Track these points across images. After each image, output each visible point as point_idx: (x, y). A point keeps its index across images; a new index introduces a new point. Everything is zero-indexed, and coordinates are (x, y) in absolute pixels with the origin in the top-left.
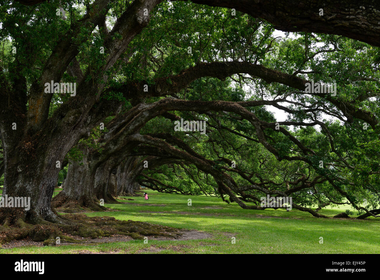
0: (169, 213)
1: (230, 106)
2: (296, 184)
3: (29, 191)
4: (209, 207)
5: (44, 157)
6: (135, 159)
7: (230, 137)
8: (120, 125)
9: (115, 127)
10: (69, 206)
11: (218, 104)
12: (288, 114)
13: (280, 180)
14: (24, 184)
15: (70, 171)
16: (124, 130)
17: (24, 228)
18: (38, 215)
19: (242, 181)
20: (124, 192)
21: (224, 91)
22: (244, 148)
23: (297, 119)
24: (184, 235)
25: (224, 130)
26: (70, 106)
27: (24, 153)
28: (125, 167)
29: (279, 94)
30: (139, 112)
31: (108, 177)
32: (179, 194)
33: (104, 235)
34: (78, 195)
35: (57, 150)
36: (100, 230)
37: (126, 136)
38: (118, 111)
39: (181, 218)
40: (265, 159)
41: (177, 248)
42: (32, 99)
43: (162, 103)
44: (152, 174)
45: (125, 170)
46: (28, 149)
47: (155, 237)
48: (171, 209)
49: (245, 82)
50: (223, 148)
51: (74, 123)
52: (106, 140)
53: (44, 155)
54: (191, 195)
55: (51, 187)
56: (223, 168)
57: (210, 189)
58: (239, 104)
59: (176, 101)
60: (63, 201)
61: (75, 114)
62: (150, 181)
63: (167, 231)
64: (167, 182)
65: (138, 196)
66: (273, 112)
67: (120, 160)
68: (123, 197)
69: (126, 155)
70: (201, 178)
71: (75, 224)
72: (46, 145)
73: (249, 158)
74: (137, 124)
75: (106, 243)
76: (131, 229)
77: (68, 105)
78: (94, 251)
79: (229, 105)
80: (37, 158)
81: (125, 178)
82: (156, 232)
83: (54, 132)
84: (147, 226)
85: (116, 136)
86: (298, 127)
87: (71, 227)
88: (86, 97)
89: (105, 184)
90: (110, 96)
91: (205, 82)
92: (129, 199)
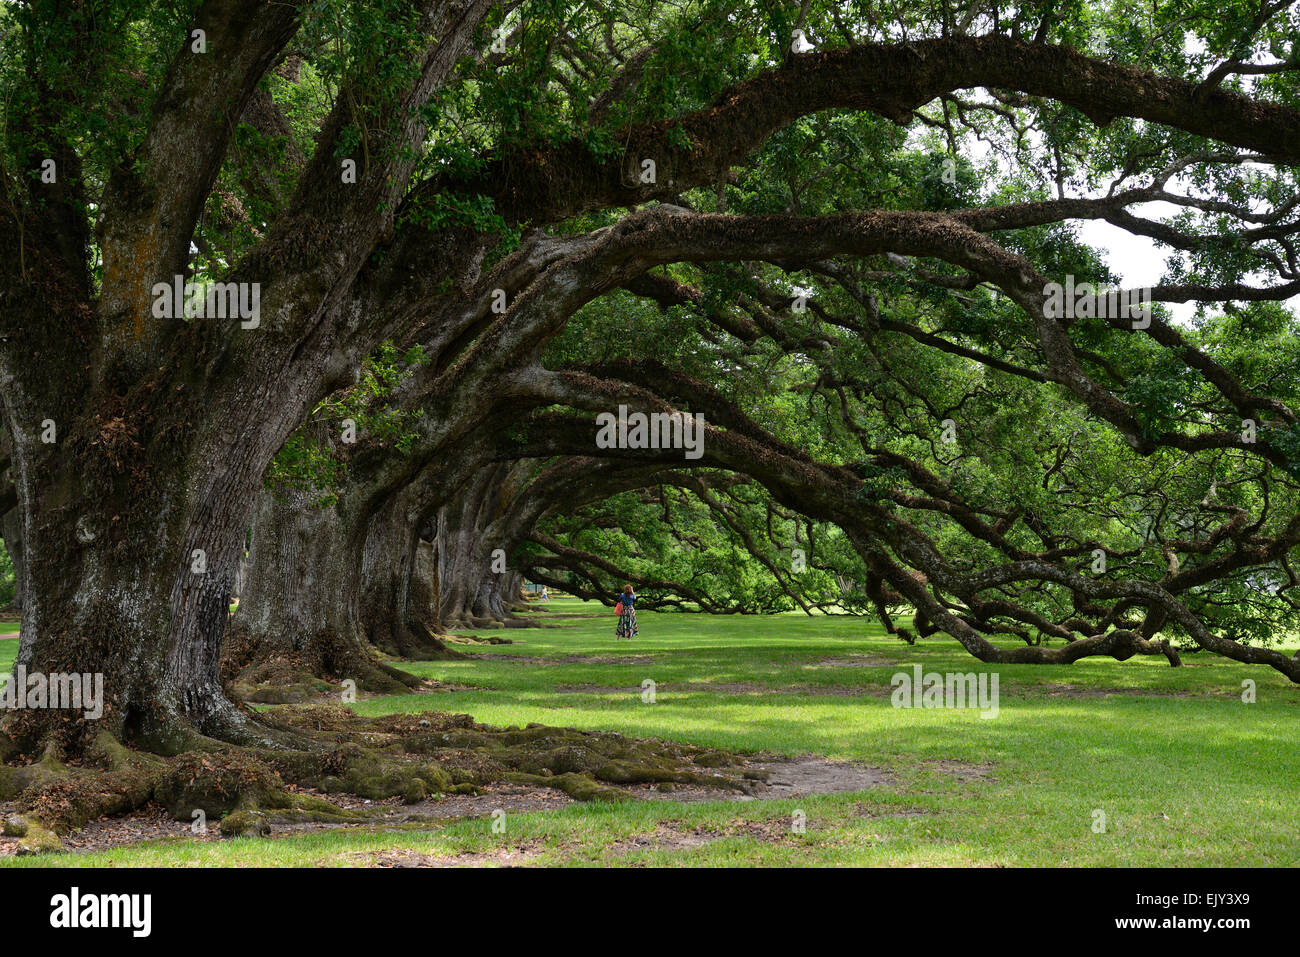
0: (680, 690)
1: (922, 230)
2: (1206, 550)
3: (132, 620)
4: (836, 658)
5: (183, 479)
6: (504, 472)
7: (914, 365)
8: (456, 331)
9: (436, 343)
10: (267, 676)
11: (872, 227)
12: (1168, 251)
13: (1127, 536)
14: (109, 590)
15: (263, 531)
16: (478, 352)
17: (126, 769)
18: (173, 713)
19: (965, 548)
20: (464, 610)
21: (888, 168)
22: (976, 408)
23: (1208, 272)
24: (773, 779)
25: (889, 333)
26: (278, 263)
27: (100, 464)
28: (467, 507)
29: (1131, 169)
30: (532, 274)
31: (406, 550)
32: (689, 611)
33: (453, 788)
34: (300, 629)
35: (234, 447)
36: (435, 768)
37: (485, 379)
38: (473, 275)
39: (736, 707)
40: (1065, 449)
41: (768, 829)
42: (113, 238)
43: (631, 231)
44: (575, 533)
45: (465, 520)
46: (117, 447)
47: (661, 790)
48: (682, 674)
49: (970, 126)
50: (884, 409)
51: (298, 330)
52: (400, 397)
53: (181, 469)
54: (744, 612)
55: (217, 599)
56: (887, 495)
57: (822, 584)
58: (960, 219)
59: (688, 221)
60: (244, 657)
61: (301, 292)
62: (569, 560)
63: (704, 763)
64: (639, 566)
65: (526, 625)
66: (1100, 246)
67: (455, 477)
68: (463, 632)
69: (479, 456)
70: (780, 540)
71: (323, 746)
72: (186, 427)
73: (997, 447)
74: (530, 327)
75: (470, 819)
76: (558, 758)
77: (267, 259)
78: (436, 853)
79: (918, 228)
80: (154, 483)
81: (468, 554)
82: (663, 769)
83: (217, 371)
84: (619, 748)
85: (444, 380)
86: (1215, 308)
87: (312, 759)
88: (339, 221)
89: (395, 583)
90: (436, 213)
91: (809, 132)
92: (493, 641)
